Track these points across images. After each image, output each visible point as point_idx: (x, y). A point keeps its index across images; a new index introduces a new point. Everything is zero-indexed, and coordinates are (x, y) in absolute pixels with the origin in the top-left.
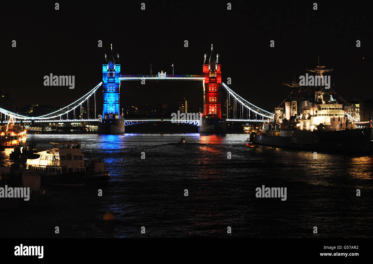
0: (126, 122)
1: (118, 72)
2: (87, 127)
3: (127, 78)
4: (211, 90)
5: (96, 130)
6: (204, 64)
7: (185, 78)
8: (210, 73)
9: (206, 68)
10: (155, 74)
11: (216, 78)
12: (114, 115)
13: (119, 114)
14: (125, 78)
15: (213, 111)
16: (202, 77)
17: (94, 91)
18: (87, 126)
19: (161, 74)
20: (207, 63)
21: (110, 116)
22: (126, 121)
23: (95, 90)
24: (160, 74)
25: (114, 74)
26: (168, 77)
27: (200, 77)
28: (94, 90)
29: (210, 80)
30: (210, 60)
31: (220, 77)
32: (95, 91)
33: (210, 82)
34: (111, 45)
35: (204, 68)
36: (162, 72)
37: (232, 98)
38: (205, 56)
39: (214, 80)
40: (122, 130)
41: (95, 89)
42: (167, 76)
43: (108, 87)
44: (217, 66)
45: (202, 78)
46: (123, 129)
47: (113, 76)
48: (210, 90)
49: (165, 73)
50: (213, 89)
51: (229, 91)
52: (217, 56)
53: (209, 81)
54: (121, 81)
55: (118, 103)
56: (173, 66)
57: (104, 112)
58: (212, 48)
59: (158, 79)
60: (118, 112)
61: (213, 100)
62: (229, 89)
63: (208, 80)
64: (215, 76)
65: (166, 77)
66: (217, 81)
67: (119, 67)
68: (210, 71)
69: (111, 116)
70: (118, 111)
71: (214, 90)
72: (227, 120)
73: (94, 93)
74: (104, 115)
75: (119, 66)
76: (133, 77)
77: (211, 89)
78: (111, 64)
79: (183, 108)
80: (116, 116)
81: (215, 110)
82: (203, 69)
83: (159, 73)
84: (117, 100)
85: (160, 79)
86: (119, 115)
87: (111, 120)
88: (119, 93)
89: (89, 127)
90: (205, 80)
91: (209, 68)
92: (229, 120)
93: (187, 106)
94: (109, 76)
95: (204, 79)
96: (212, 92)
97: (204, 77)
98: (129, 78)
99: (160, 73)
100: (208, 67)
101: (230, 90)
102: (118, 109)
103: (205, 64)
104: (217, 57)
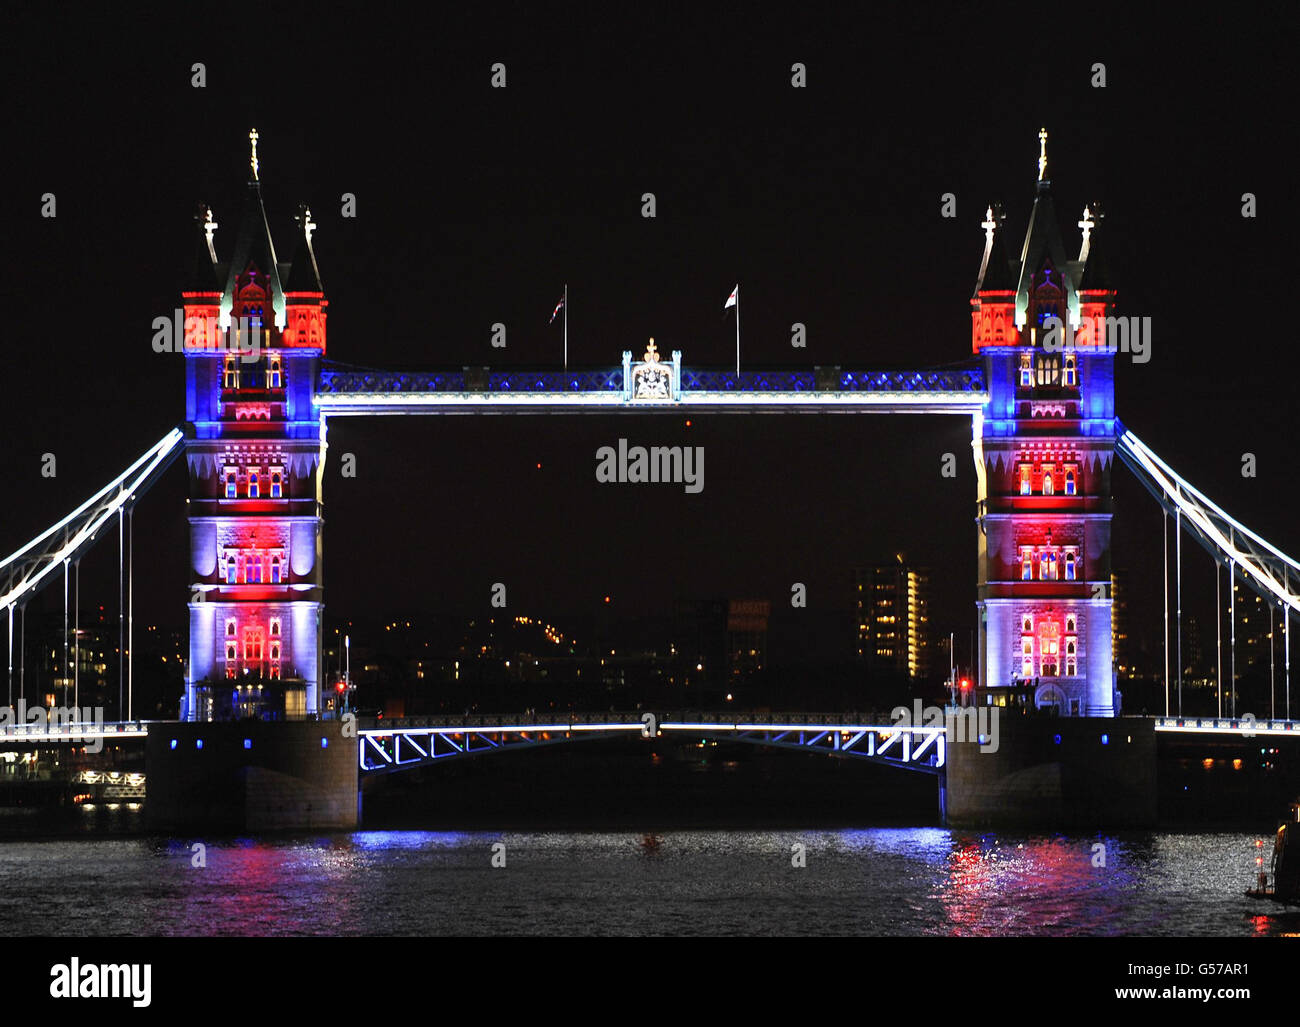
0: (368, 744)
1: (310, 352)
2: (84, 788)
3: (378, 399)
4: (1037, 492)
5: (134, 806)
6: (978, 286)
7: (828, 398)
8: (1027, 356)
9: (993, 315)
10: (601, 369)
11: (1071, 393)
12: (275, 693)
13: (313, 675)
14: (361, 399)
15: (1050, 658)
16: (961, 387)
17: (117, 497)
18: (89, 777)
19: (640, 368)
20: (1002, 279)
21: (246, 700)
22: (370, 734)
23: (125, 495)
24: (636, 370)
25: (275, 366)
26: (699, 388)
27: (947, 388)
28: (116, 492)
29: (1022, 413)
30: (1023, 258)
31: (1101, 390)
32: (127, 504)
33: (1027, 425)
34: (254, 136)
35: (977, 316)
36: (651, 348)
37: (1200, 551)
38: (989, 226)
39: (1058, 408)
40: (334, 804)
41: (127, 483)
42: (686, 384)
43: (229, 470)
44: (1083, 300)
45: (959, 397)
46: (347, 801)
47: (270, 383)
48: (1025, 488)
49: (677, 356)
50: (1048, 484)
51: (1176, 496)
52: (1086, 226)
53: (1015, 417)
54: (329, 420)
55: (303, 596)
56: (731, 301)
57: (196, 667)
58: (1043, 163)
59: (621, 408)
60: (307, 663)
61: (1053, 566)
62: (1173, 482)
63: (1011, 409)
64: (1065, 381)
65: (682, 389)
66: (1082, 417)
67: (315, 310)
68: (1023, 339)
69: (253, 699)
70: (309, 654)
71: (1059, 492)
72: (1158, 728)
73: (117, 514)
74: (199, 685)
75: (315, 302)
76: (424, 388)
77: (1036, 480)
78: (252, 287)
79: (888, 627)
80: (289, 697)
81: (1062, 649)
82: (976, 329)
83: (627, 357)
84: (301, 570)
85: (632, 409)
86: (314, 690)
87: (248, 725)
88: (318, 517)
89: (99, 787)
90: (990, 413)
91: (1021, 318)
92: (1180, 723)
93: (918, 614)
94: (236, 384)
95: (975, 404)
96: (1037, 502)
97: (982, 387)
98: (396, 399)
99: (639, 356)
100: (1011, 313)
101: (1182, 491)
102: (310, 640)
103: (984, 288)
104: (1086, 235)
